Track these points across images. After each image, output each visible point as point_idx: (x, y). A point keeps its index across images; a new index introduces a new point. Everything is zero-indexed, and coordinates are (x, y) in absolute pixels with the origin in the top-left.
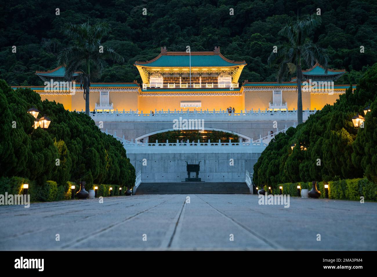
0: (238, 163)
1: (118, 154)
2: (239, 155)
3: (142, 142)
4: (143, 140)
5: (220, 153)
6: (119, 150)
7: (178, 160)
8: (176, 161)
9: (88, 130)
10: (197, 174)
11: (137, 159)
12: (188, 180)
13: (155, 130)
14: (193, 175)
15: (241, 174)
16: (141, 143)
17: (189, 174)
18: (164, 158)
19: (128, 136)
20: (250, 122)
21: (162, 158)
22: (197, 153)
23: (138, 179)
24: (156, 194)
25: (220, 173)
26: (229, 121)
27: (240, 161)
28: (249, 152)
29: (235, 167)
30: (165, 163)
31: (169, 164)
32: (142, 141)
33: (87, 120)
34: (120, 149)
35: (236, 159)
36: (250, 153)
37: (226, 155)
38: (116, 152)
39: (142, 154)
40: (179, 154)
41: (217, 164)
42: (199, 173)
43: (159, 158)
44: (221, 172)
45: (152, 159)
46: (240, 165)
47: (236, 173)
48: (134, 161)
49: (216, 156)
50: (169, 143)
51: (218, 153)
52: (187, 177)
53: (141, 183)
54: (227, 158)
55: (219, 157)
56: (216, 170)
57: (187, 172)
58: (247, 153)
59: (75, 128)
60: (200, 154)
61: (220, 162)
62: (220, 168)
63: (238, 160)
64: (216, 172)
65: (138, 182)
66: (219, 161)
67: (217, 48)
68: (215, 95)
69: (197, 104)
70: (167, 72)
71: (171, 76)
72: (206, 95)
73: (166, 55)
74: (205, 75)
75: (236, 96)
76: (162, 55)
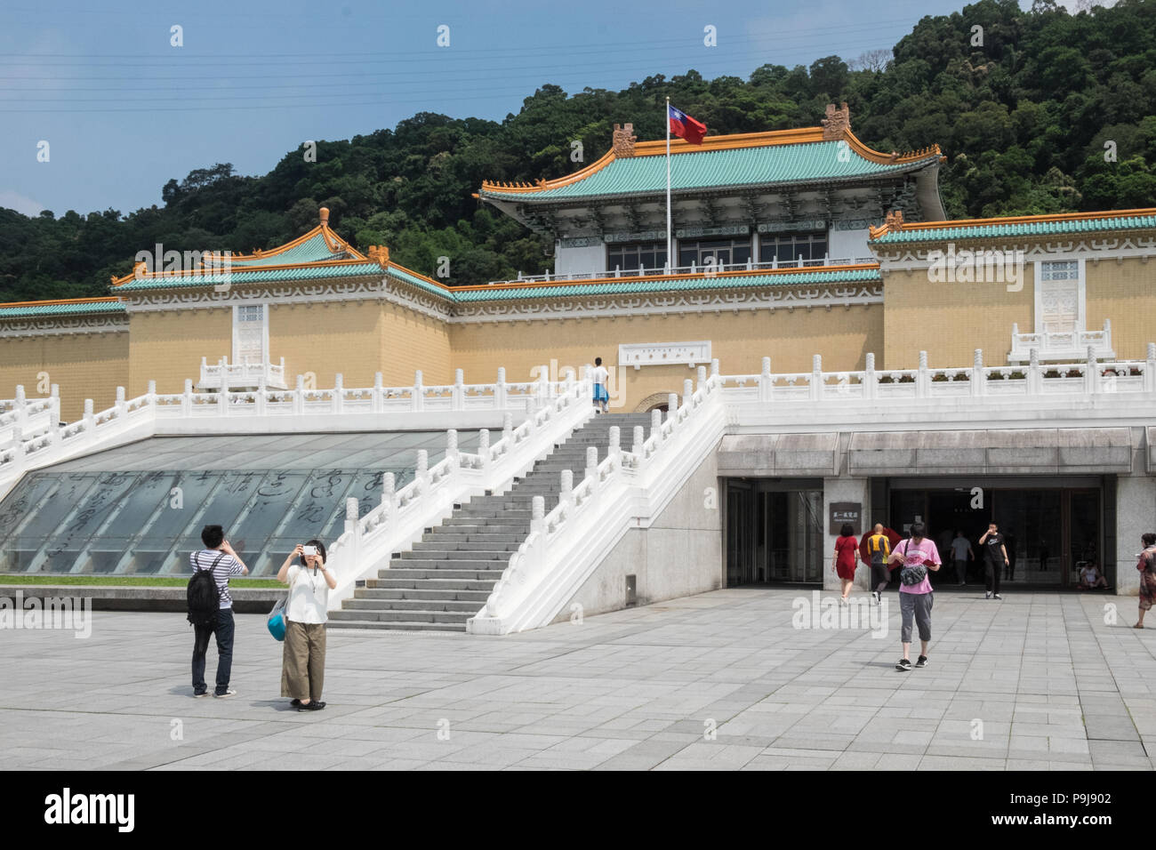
67: (839, 107)
68: (772, 303)
69: (690, 350)
70: (621, 222)
71: (635, 237)
72: (735, 305)
73: (632, 156)
74: (772, 225)
75: (870, 305)
76: (618, 158)
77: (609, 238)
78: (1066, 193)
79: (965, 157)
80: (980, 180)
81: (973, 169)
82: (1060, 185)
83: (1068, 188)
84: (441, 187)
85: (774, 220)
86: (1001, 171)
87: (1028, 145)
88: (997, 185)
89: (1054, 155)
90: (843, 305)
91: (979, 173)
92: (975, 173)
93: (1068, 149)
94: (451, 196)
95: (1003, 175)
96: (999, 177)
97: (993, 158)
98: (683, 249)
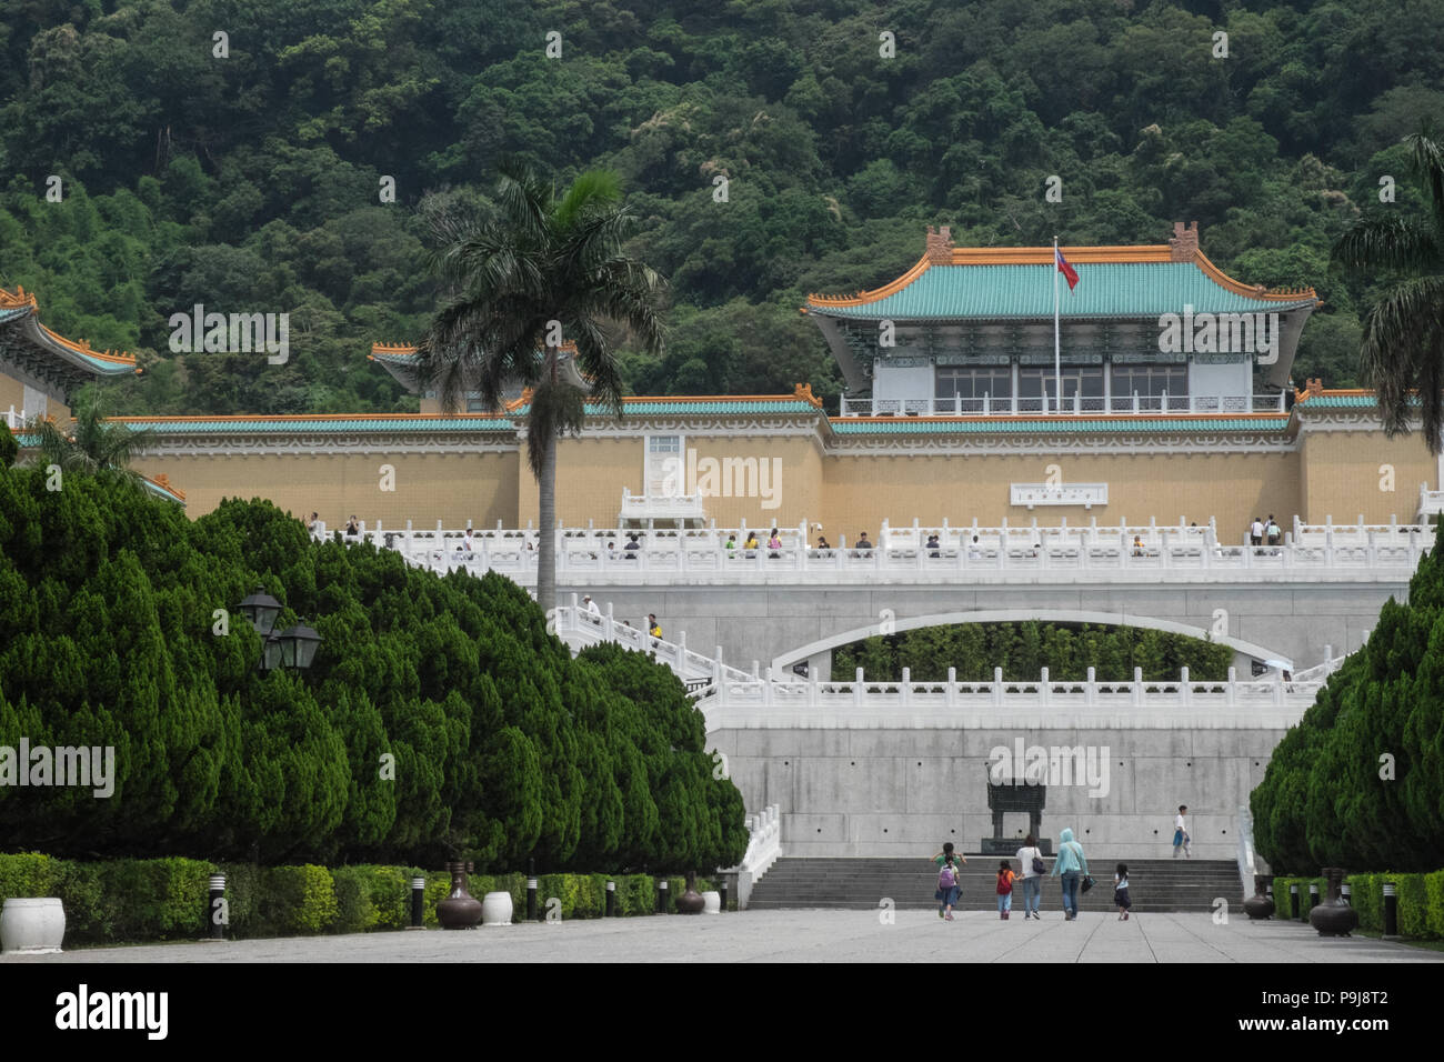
0: (1222, 774)
1: (655, 741)
2: (1225, 738)
3: (801, 673)
4: (805, 664)
5: (1138, 726)
6: (667, 720)
7: (953, 758)
8: (946, 761)
9: (503, 652)
10: (1036, 821)
11: (774, 754)
12: (993, 848)
13: (859, 620)
14: (1017, 824)
15: (1231, 823)
16: (798, 680)
17: (997, 820)
18: (891, 747)
19: (739, 650)
20: (1285, 587)
21: (881, 745)
22: (1037, 726)
23: (762, 841)
24: (837, 907)
25: (1137, 818)
26: (1189, 583)
27: (1227, 763)
28: (1268, 725)
29: (1207, 789)
30: (894, 769)
31: (913, 776)
32: (800, 668)
33: (513, 605)
34: (670, 717)
35: (1209, 754)
36: (1274, 730)
37: (1168, 740)
38: (651, 729)
39: (793, 729)
40: (958, 733)
41: (1127, 779)
42: (1043, 817)
43: (871, 750)
44: (1146, 812)
45: (838, 751)
46: (1229, 780)
47: (1212, 818)
48: (761, 762)
49: (1122, 739)
50: (912, 680)
51: (1131, 729)
52: (991, 836)
53: (778, 859)
54: (1174, 751)
55: (1133, 745)
56: (1120, 802)
57: (991, 811)
58: (1261, 729)
59: (443, 651)
60: (1052, 729)
61: (1140, 766)
62: (1140, 797)
63: (1219, 757)
64: (1121, 814)
65: (760, 856)
66: (1133, 764)
67: (1187, 227)
68: (1170, 448)
69: (1086, 491)
70: (953, 343)
71: (972, 361)
72: (1132, 448)
73: (951, 264)
74: (1127, 356)
75: (1268, 453)
76: (932, 264)
77: (941, 361)
78: (1332, 202)
79: (1159, 131)
80: (1190, 176)
81: (1177, 156)
82: (1320, 187)
83: (1335, 194)
84: (97, 108)
85: (1128, 349)
86: (1225, 161)
87: (1251, 94)
88: (1220, 187)
89: (1296, 114)
90: (1242, 453)
91: (1186, 163)
92: (1180, 162)
93: (1320, 104)
94: (124, 128)
95: (1229, 169)
96: (1221, 171)
97: (1207, 135)
98: (1024, 376)
